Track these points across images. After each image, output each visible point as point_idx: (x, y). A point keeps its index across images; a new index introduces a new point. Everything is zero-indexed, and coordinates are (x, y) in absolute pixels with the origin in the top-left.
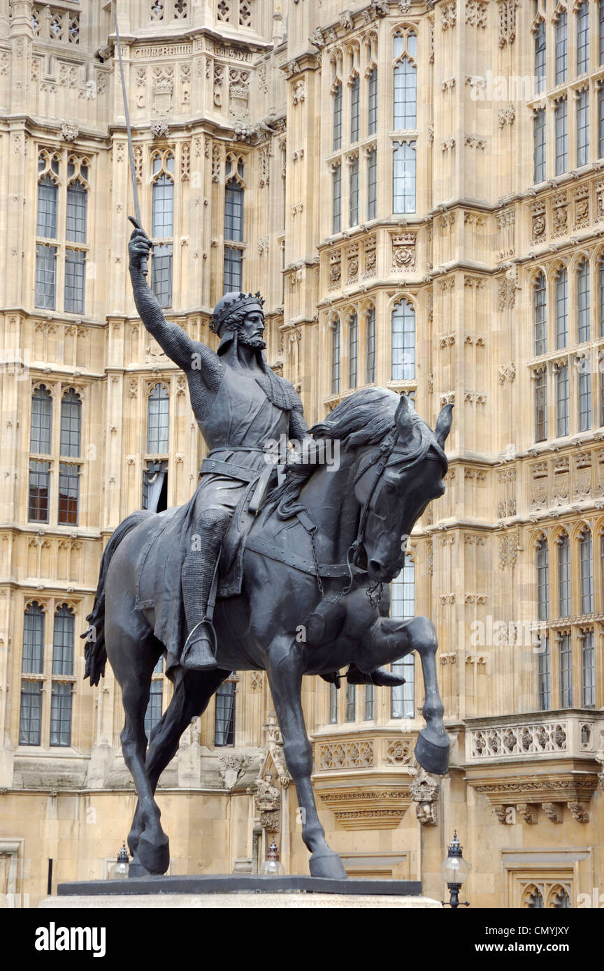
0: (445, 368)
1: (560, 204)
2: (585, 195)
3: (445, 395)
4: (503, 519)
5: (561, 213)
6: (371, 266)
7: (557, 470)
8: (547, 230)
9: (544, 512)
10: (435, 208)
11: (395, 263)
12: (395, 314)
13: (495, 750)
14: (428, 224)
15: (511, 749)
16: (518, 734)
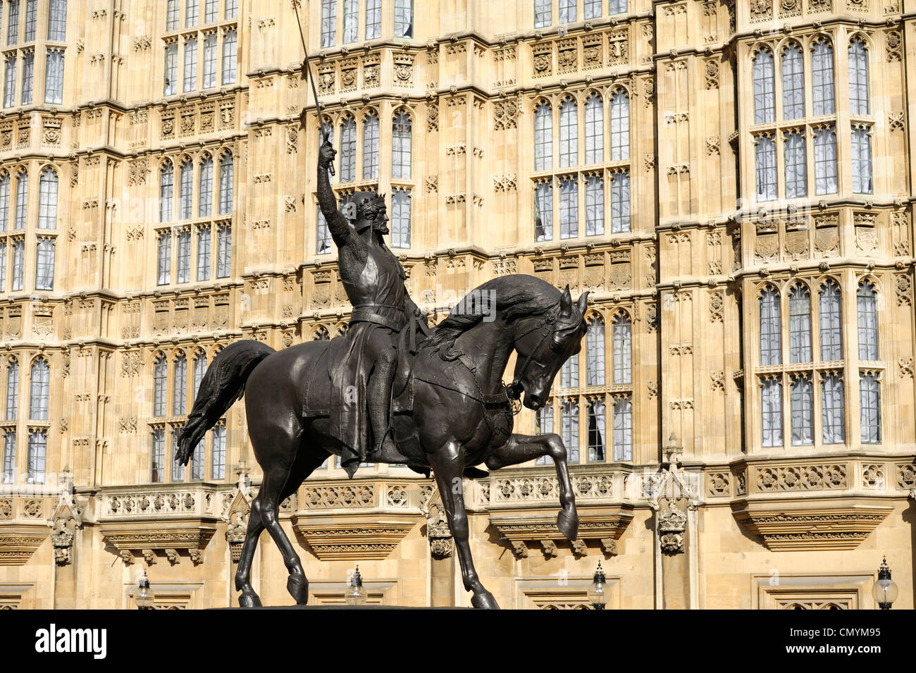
0: (86, 224)
1: (188, 114)
2: (210, 109)
3: (86, 244)
4: (127, 340)
5: (188, 120)
6: (23, 141)
7: (177, 307)
8: (177, 130)
9: (164, 337)
10: (84, 102)
11: (44, 140)
12: (43, 179)
13: (129, 510)
14: (75, 114)
15: (144, 509)
16: (151, 500)
